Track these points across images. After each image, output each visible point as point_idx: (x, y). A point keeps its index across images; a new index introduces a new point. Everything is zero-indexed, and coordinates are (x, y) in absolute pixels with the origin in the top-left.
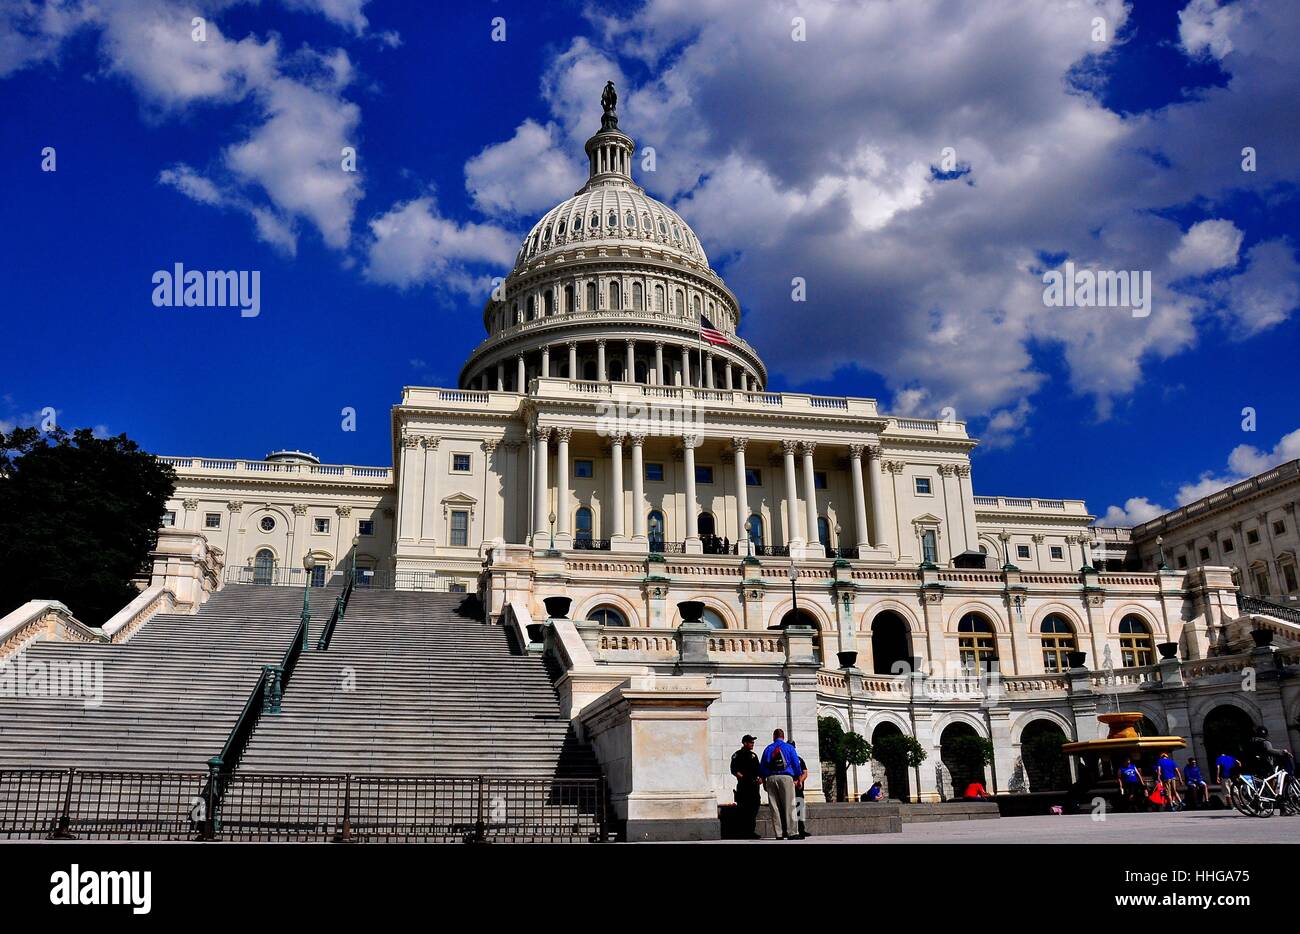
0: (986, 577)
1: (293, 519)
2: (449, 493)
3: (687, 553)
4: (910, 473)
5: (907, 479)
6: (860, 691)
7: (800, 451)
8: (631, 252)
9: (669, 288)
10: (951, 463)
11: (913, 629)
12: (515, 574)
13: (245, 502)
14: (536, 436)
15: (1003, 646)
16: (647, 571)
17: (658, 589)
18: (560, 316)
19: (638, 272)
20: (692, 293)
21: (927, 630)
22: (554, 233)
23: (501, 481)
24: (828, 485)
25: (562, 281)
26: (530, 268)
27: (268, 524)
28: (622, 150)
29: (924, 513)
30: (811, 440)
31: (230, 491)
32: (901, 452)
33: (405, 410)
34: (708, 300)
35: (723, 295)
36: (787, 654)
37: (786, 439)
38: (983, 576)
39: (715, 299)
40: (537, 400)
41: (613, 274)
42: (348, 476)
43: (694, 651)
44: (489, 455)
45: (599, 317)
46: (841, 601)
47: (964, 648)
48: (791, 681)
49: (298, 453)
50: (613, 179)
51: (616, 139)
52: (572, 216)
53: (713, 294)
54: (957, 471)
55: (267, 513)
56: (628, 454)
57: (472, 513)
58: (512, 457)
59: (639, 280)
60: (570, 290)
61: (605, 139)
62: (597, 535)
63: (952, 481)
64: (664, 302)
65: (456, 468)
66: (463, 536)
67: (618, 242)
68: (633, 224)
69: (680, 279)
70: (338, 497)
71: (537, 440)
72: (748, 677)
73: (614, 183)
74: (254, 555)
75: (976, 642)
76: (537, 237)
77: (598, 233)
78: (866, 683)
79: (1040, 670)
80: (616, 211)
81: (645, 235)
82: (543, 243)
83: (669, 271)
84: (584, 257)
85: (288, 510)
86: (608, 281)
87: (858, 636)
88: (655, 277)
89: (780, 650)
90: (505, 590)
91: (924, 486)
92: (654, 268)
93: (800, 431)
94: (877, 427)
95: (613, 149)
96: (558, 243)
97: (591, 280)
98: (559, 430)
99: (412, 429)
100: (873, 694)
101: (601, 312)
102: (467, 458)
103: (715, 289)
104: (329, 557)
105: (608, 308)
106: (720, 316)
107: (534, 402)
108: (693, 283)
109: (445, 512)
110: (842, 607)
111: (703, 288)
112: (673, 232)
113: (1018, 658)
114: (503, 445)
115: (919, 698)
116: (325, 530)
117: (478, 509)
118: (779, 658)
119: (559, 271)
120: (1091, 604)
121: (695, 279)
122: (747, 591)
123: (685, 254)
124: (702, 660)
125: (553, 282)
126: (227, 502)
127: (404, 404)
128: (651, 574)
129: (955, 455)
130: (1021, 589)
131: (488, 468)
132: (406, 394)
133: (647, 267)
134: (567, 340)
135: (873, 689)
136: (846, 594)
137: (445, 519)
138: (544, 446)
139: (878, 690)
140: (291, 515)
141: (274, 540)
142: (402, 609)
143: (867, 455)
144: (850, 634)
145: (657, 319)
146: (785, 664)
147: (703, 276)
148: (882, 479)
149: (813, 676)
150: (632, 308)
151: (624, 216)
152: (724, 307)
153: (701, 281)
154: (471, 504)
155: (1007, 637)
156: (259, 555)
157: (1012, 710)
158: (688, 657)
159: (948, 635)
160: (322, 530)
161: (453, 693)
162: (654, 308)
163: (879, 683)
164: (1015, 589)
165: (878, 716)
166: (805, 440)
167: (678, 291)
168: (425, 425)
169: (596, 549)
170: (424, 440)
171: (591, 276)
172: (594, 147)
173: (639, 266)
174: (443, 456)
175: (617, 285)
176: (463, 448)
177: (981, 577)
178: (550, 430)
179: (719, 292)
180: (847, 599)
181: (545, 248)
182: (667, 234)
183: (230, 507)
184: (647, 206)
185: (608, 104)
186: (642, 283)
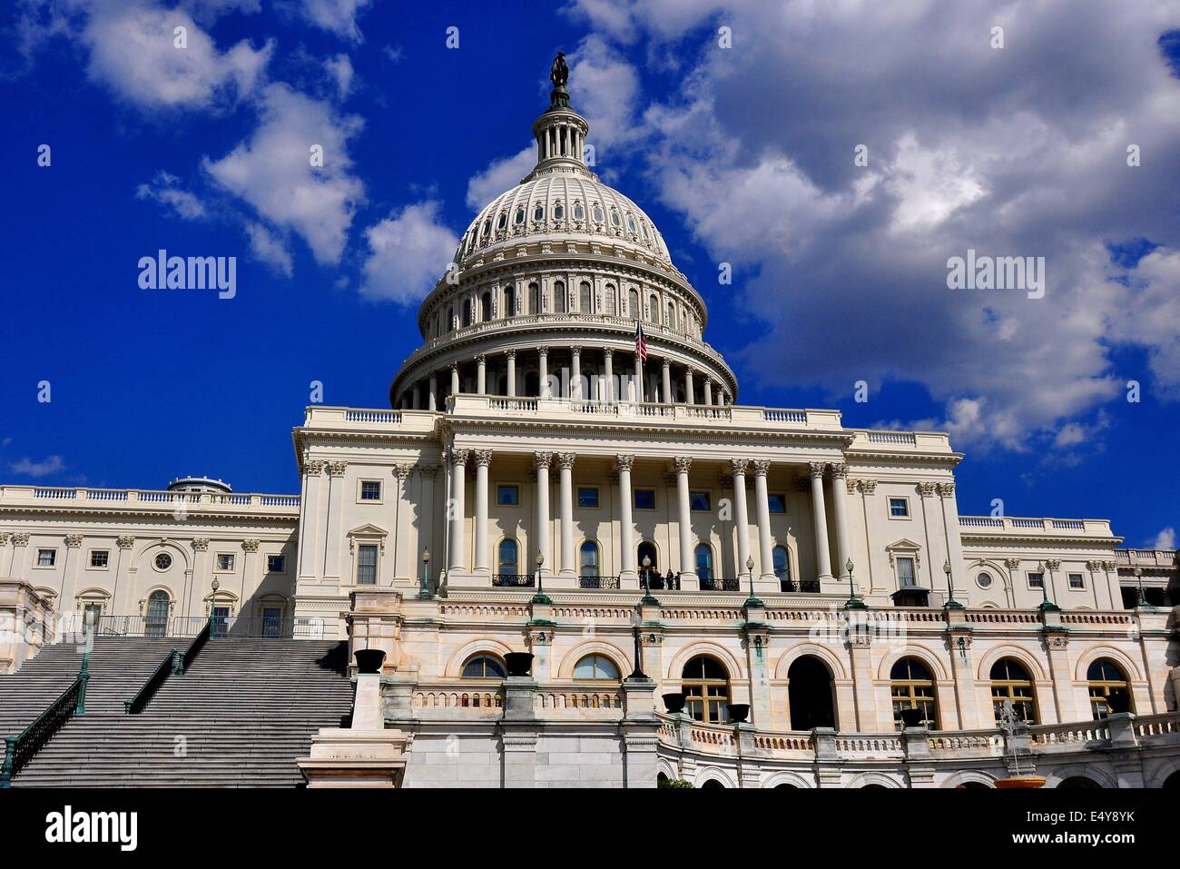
0: (924, 616)
1: (192, 556)
2: (356, 525)
3: (621, 588)
4: (883, 494)
5: (879, 500)
6: (753, 749)
7: (752, 471)
8: (578, 247)
9: (622, 287)
10: (931, 481)
11: (837, 677)
12: (379, 620)
13: (137, 538)
14: (452, 459)
15: (945, 695)
16: (531, 614)
17: (542, 634)
18: (498, 322)
19: (586, 270)
20: (648, 293)
21: (854, 677)
22: (493, 227)
23: (415, 510)
24: (788, 509)
25: (502, 282)
26: (467, 268)
27: (163, 561)
28: (574, 132)
29: (900, 538)
30: (764, 459)
31: (120, 525)
32: (873, 469)
33: (307, 432)
34: (667, 300)
35: (685, 293)
36: (625, 710)
37: (735, 457)
38: (921, 615)
39: (675, 298)
40: (452, 420)
41: (559, 273)
42: (256, 505)
43: (519, 707)
44: (402, 482)
45: (541, 321)
46: (752, 644)
47: (899, 698)
48: (627, 740)
49: (205, 479)
50: (560, 165)
51: (566, 119)
52: (514, 207)
53: (673, 292)
54: (939, 489)
55: (163, 549)
56: (555, 478)
57: (382, 547)
58: (428, 484)
59: (587, 279)
60: (510, 292)
61: (553, 119)
62: (522, 570)
63: (933, 501)
64: (616, 305)
65: (364, 496)
66: (371, 573)
67: (564, 236)
68: (581, 216)
69: (635, 277)
70: (245, 529)
71: (453, 464)
72: (579, 737)
73: (563, 169)
74: (146, 597)
75: (912, 691)
76: (475, 231)
77: (542, 227)
78: (761, 740)
79: (990, 723)
80: (563, 202)
81: (596, 228)
82: (481, 239)
83: (621, 268)
84: (525, 255)
85: (186, 545)
86: (552, 281)
87: (772, 685)
88: (605, 276)
89: (617, 706)
90: (367, 638)
91: (899, 507)
92: (604, 265)
93: (751, 448)
94: (843, 443)
95: (563, 130)
96: (498, 238)
97: (533, 280)
98: (477, 452)
99: (315, 453)
100: (769, 752)
101: (543, 317)
102: (377, 485)
103: (676, 287)
104: (233, 598)
105: (553, 312)
106: (682, 317)
107: (449, 422)
108: (649, 281)
109: (352, 547)
110: (753, 651)
111: (661, 286)
112: (627, 224)
113: (961, 709)
114: (417, 471)
115: (826, 756)
116: (229, 567)
117: (388, 543)
118: (615, 714)
119: (497, 270)
120: (1051, 648)
121: (651, 276)
122: (643, 635)
123: (642, 249)
124: (525, 718)
125: (490, 283)
126: (117, 537)
127: (306, 426)
128: (535, 617)
129: (936, 471)
130: (965, 630)
131: (400, 497)
132: (309, 414)
133: (595, 264)
134: (505, 348)
135: (770, 747)
136: (758, 637)
137: (352, 554)
138: (460, 471)
139: (776, 747)
140: (190, 551)
141: (169, 580)
142: (258, 660)
143: (830, 474)
144: (762, 682)
145: (607, 323)
146: (620, 722)
147: (662, 272)
148: (848, 502)
149: (653, 734)
150: (579, 311)
151: (571, 207)
152: (687, 307)
153: (658, 278)
154: (380, 536)
155: (949, 686)
156: (153, 596)
157: (937, 771)
158: (512, 715)
159: (878, 683)
160: (225, 567)
161: (222, 759)
162: (603, 310)
163: (778, 740)
164: (958, 630)
165: (776, 778)
166: (757, 458)
167: (632, 290)
168: (330, 449)
169: (520, 585)
170: (329, 466)
171: (533, 275)
172: (542, 129)
173: (586, 264)
174: (349, 485)
175: (563, 284)
176: (372, 474)
177: (918, 616)
178: (467, 453)
179: (680, 290)
180: (760, 643)
181: (484, 245)
182: (621, 226)
183: (119, 543)
184: (599, 194)
185: (558, 79)
186: (591, 282)
